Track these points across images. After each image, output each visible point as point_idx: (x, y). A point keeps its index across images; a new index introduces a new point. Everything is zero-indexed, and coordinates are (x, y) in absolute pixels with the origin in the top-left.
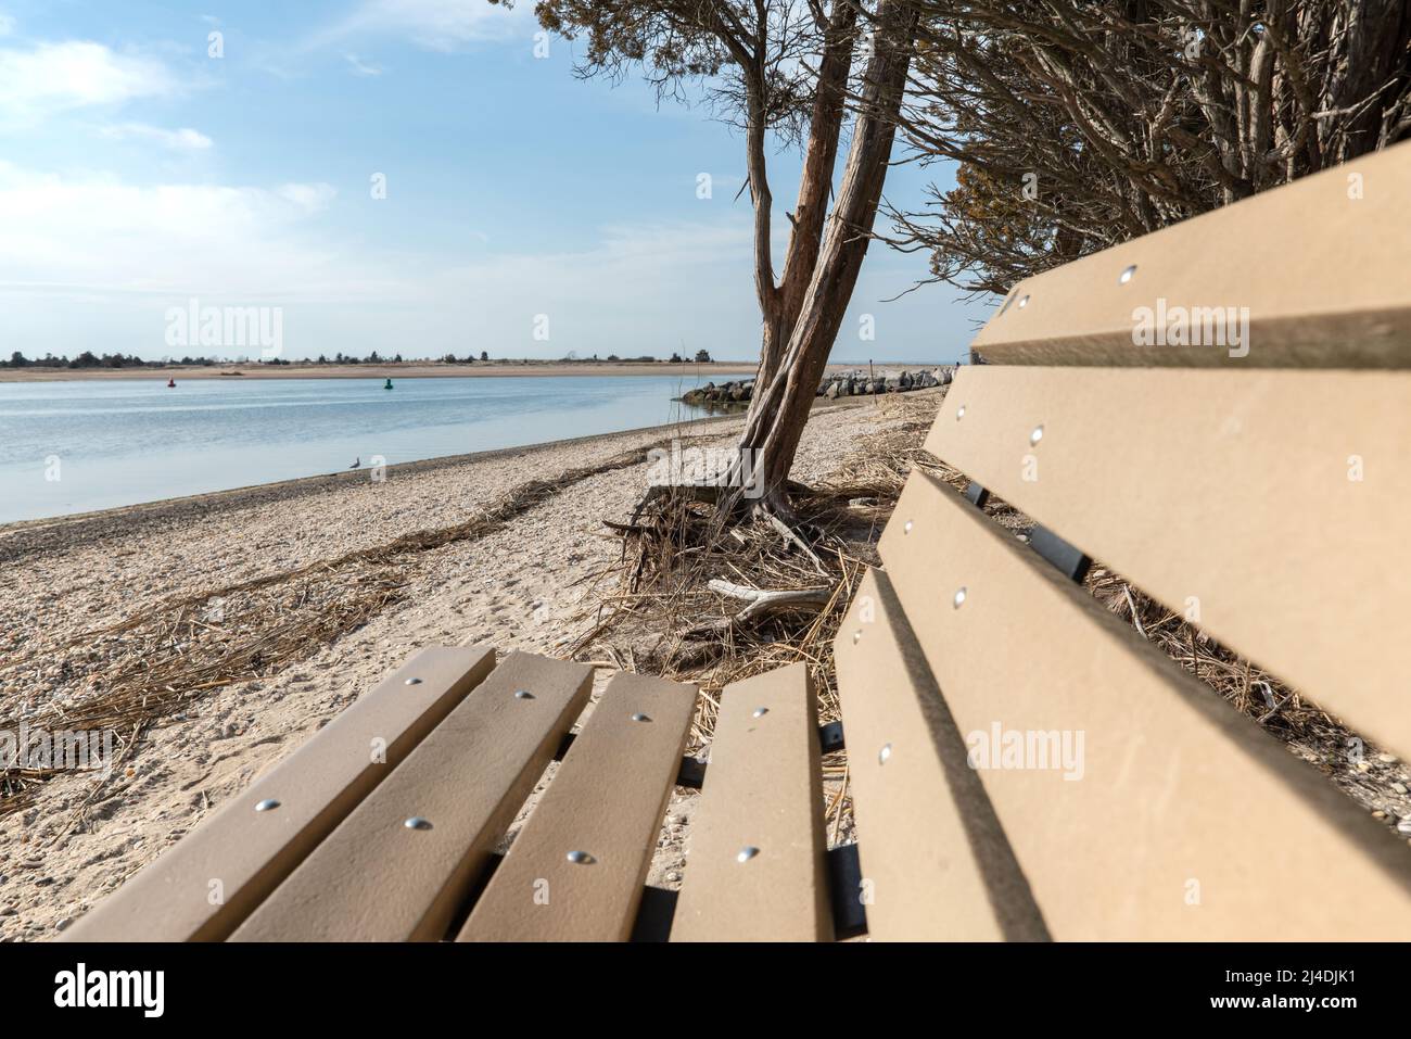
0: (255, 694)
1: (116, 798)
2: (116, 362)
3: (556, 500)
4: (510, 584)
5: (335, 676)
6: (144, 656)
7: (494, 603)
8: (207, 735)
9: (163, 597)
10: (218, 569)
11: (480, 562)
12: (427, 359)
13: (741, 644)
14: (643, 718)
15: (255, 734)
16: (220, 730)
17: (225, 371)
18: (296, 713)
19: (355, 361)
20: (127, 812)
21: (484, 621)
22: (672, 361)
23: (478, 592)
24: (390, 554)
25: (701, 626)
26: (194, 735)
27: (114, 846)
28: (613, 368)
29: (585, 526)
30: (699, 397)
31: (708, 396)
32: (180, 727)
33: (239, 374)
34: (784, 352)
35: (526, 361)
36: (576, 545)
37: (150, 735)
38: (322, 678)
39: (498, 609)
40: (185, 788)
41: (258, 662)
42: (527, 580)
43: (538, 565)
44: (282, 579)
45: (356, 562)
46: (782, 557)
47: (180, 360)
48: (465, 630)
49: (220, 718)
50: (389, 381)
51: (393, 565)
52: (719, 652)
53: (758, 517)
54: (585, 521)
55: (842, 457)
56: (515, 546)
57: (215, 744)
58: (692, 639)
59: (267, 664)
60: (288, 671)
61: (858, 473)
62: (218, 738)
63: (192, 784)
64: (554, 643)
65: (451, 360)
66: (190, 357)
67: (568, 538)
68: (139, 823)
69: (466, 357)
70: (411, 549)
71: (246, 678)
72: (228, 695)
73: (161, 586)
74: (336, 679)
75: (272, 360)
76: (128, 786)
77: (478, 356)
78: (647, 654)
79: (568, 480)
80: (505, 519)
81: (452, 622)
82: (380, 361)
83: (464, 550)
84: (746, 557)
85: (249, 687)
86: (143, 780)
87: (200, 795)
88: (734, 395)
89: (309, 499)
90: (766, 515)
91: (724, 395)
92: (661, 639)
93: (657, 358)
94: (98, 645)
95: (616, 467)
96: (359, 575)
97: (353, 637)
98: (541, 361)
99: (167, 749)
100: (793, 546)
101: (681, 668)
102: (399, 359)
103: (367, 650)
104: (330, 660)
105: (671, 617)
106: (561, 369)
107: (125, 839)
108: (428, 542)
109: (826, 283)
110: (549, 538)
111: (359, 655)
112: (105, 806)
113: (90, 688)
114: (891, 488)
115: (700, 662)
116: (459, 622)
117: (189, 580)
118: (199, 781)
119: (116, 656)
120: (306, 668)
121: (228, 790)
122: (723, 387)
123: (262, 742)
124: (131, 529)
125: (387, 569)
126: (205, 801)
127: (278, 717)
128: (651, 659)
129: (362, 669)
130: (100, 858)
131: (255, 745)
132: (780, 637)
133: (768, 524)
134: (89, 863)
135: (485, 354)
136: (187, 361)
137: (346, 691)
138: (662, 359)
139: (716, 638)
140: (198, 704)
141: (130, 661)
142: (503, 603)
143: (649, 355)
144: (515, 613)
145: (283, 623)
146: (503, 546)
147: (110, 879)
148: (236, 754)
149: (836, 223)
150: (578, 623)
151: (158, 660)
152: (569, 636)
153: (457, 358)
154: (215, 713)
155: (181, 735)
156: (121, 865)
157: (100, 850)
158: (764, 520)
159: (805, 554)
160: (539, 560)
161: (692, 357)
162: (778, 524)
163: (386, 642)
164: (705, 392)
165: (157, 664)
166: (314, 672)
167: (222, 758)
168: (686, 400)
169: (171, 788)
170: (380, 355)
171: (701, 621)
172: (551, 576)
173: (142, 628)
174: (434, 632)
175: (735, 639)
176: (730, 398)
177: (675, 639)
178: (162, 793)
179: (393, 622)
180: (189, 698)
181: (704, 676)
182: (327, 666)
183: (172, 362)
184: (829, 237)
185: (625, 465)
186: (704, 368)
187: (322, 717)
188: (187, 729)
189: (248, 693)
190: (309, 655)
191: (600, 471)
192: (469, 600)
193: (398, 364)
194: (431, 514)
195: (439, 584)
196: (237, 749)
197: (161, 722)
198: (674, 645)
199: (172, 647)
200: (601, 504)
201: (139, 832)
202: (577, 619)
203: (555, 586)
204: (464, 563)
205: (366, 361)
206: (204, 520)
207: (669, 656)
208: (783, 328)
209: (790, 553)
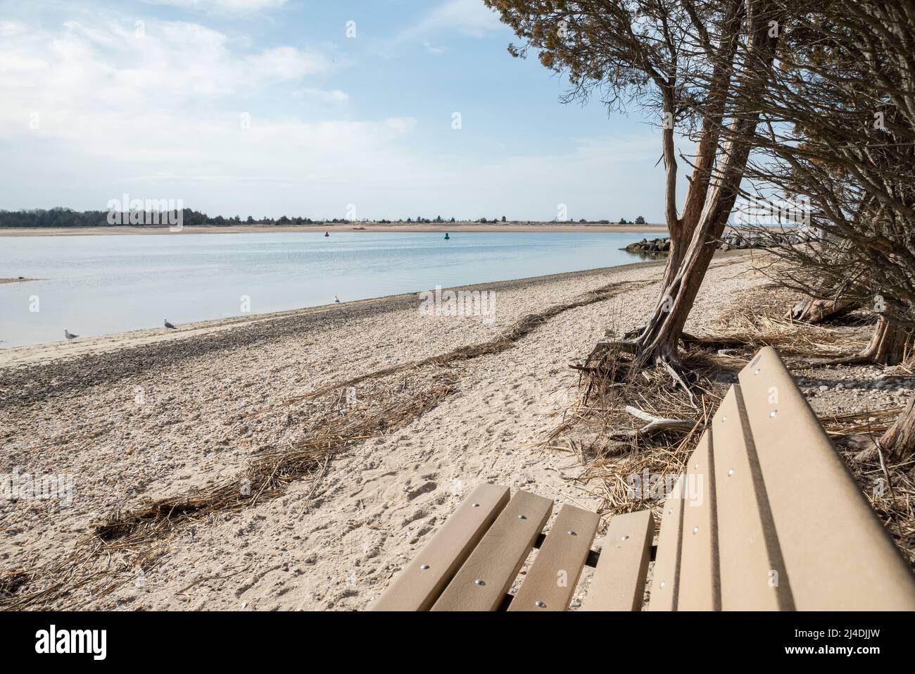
0: (382, 446)
1: (321, 497)
2: (299, 222)
3: (543, 327)
4: (516, 387)
5: (422, 438)
6: (326, 415)
7: (506, 399)
8: (360, 466)
9: (331, 376)
10: (357, 360)
11: (499, 370)
12: (470, 221)
13: (642, 446)
14: (573, 533)
15: (382, 470)
16: (366, 465)
17: (356, 227)
18: (403, 459)
19: (428, 222)
20: (327, 505)
21: (501, 410)
22: (620, 223)
23: (498, 390)
24: (450, 360)
25: (620, 433)
26: (354, 466)
27: (323, 524)
28: (583, 227)
29: (560, 349)
30: (637, 248)
31: (643, 247)
32: (347, 460)
33: (363, 229)
34: (680, 266)
35: (529, 223)
36: (554, 363)
37: (333, 463)
38: (415, 439)
39: (509, 403)
40: (352, 496)
41: (383, 425)
42: (526, 385)
43: (532, 375)
44: (391, 371)
45: (431, 364)
46: (671, 391)
47: (331, 220)
48: (490, 415)
49: (366, 457)
50: (447, 234)
51: (451, 368)
52: (629, 449)
53: (659, 364)
54: (560, 345)
55: (722, 309)
56: (519, 359)
57: (364, 472)
58: (615, 439)
59: (387, 427)
60: (398, 432)
61: (730, 324)
62: (365, 469)
63: (355, 494)
64: (538, 430)
65: (484, 221)
66: (337, 219)
67: (550, 356)
68: (333, 513)
69: (493, 219)
70: (461, 358)
71: (378, 435)
72: (369, 444)
73: (329, 369)
74: (422, 440)
75: (381, 220)
76: (326, 491)
77: (500, 219)
78: (589, 446)
79: (551, 314)
80: (514, 340)
81: (483, 410)
82: (442, 221)
83: (490, 361)
84: (650, 389)
85: (379, 441)
86: (332, 489)
87: (359, 501)
88: (659, 247)
89: (403, 312)
90: (664, 364)
91: (653, 247)
92: (597, 437)
93: (611, 221)
94: (303, 406)
95: (581, 305)
96: (432, 373)
97: (431, 414)
98: (538, 223)
99: (342, 472)
100: (678, 385)
101: (607, 456)
102: (453, 220)
103: (438, 424)
104: (419, 428)
105: (603, 425)
106: (550, 227)
107: (328, 521)
108: (469, 353)
109: (707, 226)
110: (539, 356)
111: (434, 426)
112: (317, 501)
113: (302, 431)
114: (748, 338)
115: (618, 453)
116: (487, 410)
117: (343, 366)
118: (358, 493)
119: (312, 413)
120: (406, 431)
121: (372, 499)
122: (652, 242)
123: (387, 474)
124: (310, 326)
125: (448, 370)
126: (362, 505)
127: (395, 460)
128: (591, 449)
129: (436, 435)
130: (318, 529)
131: (383, 476)
132: (664, 444)
133: (665, 369)
134: (313, 531)
135: (504, 218)
136: (335, 221)
137: (428, 449)
138: (614, 222)
139: (627, 441)
140: (354, 448)
141: (319, 418)
142: (511, 399)
143: (606, 219)
144: (518, 406)
145: (393, 401)
146: (512, 359)
147: (324, 541)
148: (374, 480)
149: (715, 189)
150: (553, 418)
151: (333, 418)
152: (547, 427)
153: (487, 220)
154: (363, 454)
155: (347, 465)
156: (327, 534)
157: (317, 525)
158: (662, 367)
159: (684, 390)
160: (532, 371)
161: (634, 221)
162: (671, 370)
163: (448, 419)
164: (640, 245)
165: (332, 420)
166: (411, 435)
167: (368, 481)
168: (628, 249)
169: (345, 495)
170: (442, 218)
171: (621, 430)
172: (538, 383)
173: (323, 398)
174: (474, 415)
175: (639, 442)
176: (657, 249)
177: (605, 438)
178: (341, 497)
179: (452, 406)
180: (350, 444)
181: (620, 463)
182: (418, 432)
183: (328, 222)
184: (710, 198)
185: (586, 303)
186: (641, 228)
187: (416, 463)
188: (350, 462)
189: (378, 444)
190: (408, 423)
191: (571, 307)
192: (492, 395)
193: (453, 223)
194: (472, 331)
195: (476, 383)
196: (375, 477)
197: (338, 456)
198: (604, 442)
199: (339, 411)
200: (570, 333)
201: (333, 518)
202: (552, 416)
203: (541, 390)
204: (490, 369)
205: (434, 221)
206: (347, 324)
207: (601, 448)
208: (682, 244)
209: (676, 389)
